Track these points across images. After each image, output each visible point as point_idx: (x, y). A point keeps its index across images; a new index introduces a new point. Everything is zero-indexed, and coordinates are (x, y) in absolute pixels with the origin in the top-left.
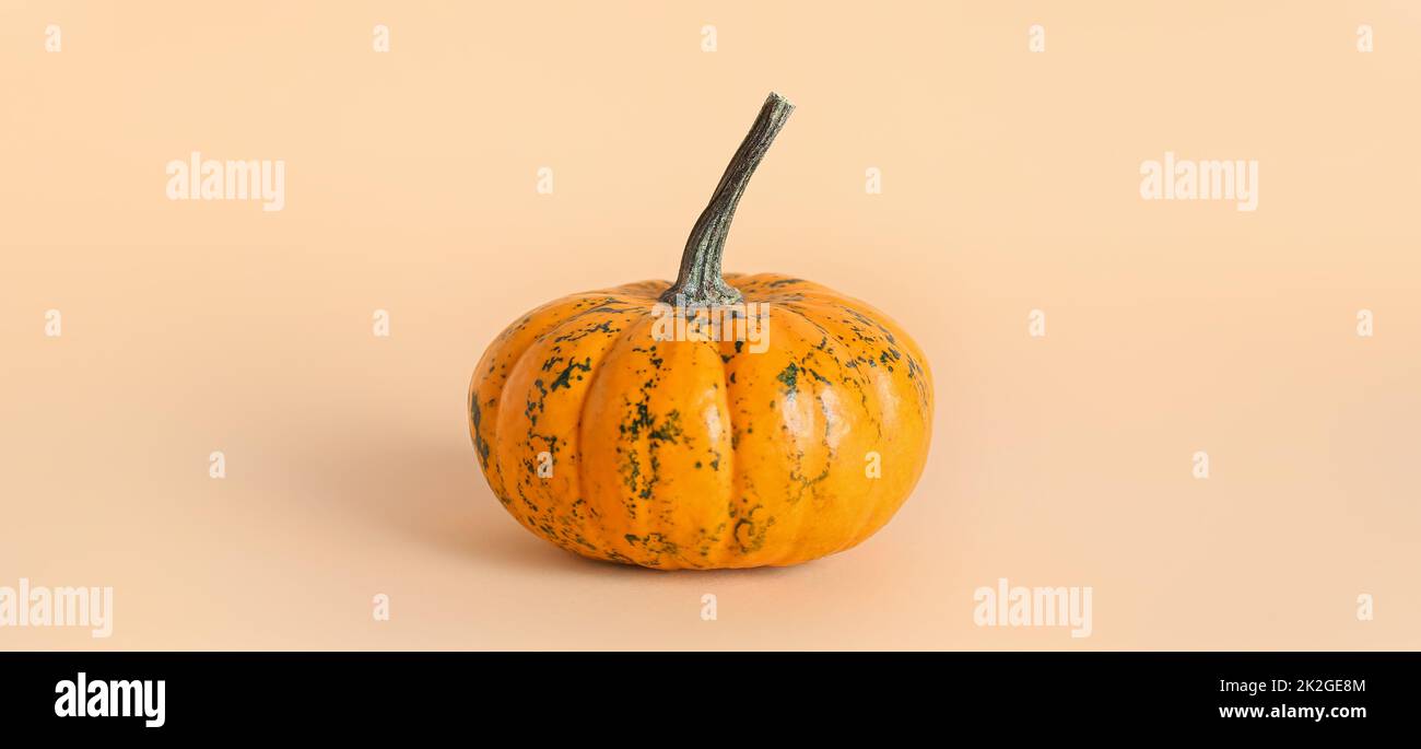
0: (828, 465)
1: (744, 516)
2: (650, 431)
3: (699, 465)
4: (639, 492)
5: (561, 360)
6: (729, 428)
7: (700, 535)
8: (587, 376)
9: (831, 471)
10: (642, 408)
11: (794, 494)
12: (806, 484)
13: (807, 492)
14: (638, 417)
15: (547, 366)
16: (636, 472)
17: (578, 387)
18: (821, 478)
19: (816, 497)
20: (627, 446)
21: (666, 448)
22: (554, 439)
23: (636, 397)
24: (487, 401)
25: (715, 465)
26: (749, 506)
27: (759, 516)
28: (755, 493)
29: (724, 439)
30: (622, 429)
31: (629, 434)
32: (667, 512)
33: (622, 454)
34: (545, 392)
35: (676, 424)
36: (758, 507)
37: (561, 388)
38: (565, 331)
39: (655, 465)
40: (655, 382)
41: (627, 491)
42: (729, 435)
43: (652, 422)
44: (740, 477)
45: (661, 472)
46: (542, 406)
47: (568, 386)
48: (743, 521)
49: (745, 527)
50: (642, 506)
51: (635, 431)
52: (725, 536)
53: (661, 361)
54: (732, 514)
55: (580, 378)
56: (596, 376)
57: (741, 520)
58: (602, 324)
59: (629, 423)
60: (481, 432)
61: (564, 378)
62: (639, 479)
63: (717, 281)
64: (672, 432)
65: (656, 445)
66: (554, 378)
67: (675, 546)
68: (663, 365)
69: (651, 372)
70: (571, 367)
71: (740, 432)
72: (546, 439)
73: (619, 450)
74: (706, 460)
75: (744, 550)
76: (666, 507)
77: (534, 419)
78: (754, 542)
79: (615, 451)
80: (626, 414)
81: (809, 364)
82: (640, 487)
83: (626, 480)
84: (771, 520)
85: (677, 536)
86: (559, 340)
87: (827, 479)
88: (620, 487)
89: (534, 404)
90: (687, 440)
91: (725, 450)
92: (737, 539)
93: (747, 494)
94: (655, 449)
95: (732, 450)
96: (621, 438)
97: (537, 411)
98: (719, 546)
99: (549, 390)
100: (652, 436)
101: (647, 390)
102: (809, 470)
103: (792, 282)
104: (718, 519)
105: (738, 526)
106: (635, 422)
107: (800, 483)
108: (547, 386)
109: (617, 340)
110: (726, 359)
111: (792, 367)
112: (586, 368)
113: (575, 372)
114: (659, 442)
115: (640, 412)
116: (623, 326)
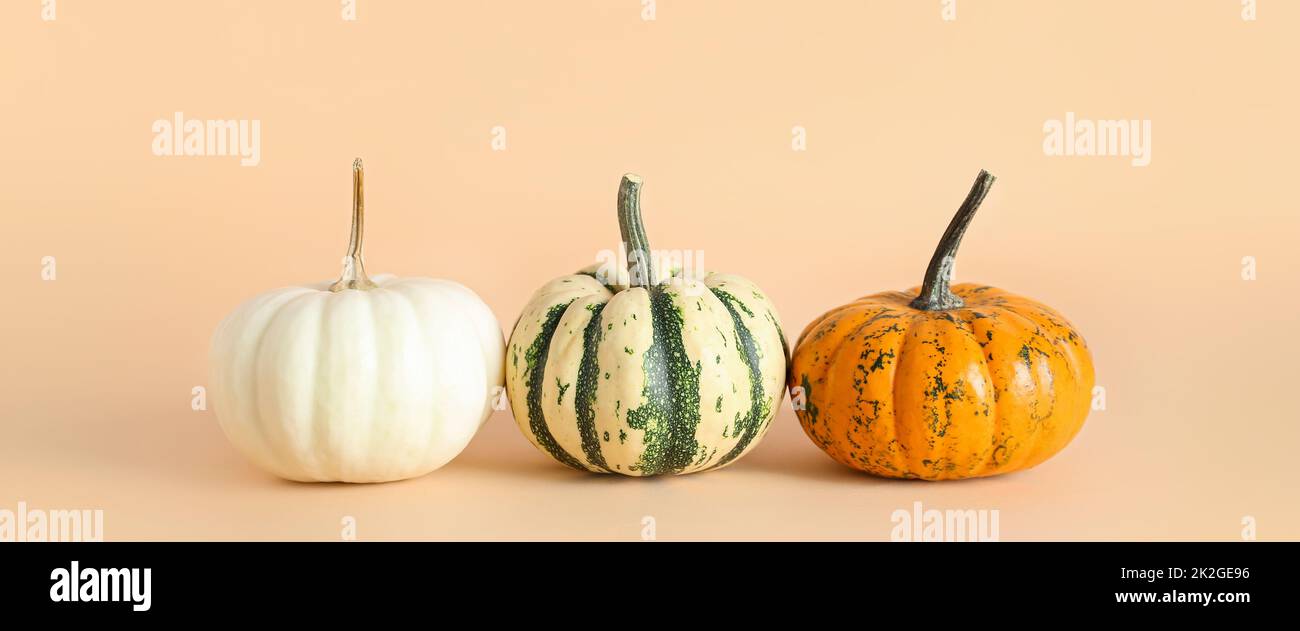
0: (1052, 408)
1: (1002, 444)
2: (945, 394)
3: (976, 413)
4: (937, 433)
5: (873, 351)
6: (992, 388)
7: (973, 457)
8: (894, 361)
9: (1054, 411)
10: (938, 380)
11: (1032, 428)
12: (1039, 421)
13: (1039, 425)
14: (936, 386)
15: (864, 355)
16: (936, 420)
17: (890, 368)
18: (1048, 417)
19: (1044, 427)
20: (931, 404)
21: (956, 404)
22: (877, 403)
23: (933, 373)
24: (817, 379)
25: (986, 412)
26: (1005, 437)
27: (1011, 443)
28: (1009, 429)
29: (990, 396)
30: (927, 394)
31: (931, 397)
32: (955, 444)
33: (927, 410)
34: (867, 373)
35: (961, 388)
36: (1011, 437)
37: (878, 370)
38: (868, 331)
39: (948, 415)
40: (943, 362)
41: (930, 433)
42: (993, 393)
43: (946, 388)
44: (1000, 419)
45: (952, 420)
46: (866, 382)
47: (883, 368)
48: (1001, 447)
49: (1002, 450)
50: (939, 441)
51: (935, 395)
52: (987, 458)
53: (943, 348)
54: (994, 443)
55: (889, 362)
56: (900, 361)
57: (999, 446)
58: (892, 325)
59: (931, 390)
60: (811, 400)
61: (878, 364)
62: (938, 425)
63: (949, 293)
64: (959, 394)
65: (949, 403)
66: (872, 363)
67: (954, 465)
68: (946, 351)
69: (939, 357)
70: (882, 356)
71: (1000, 391)
72: (871, 403)
73: (925, 407)
74: (981, 409)
75: (997, 464)
76: (955, 441)
77: (861, 390)
78: (1005, 459)
79: (922, 408)
80: (928, 384)
81: (1034, 345)
82: (938, 430)
83: (930, 425)
84: (1018, 445)
85: (958, 459)
86: (866, 338)
87: (1051, 417)
88: (925, 430)
89: (860, 381)
90: (969, 398)
91: (991, 402)
92: (994, 458)
93: (1004, 430)
94: (949, 405)
95: (994, 403)
96: (926, 399)
97: (862, 385)
98: (982, 463)
99: (870, 372)
100: (946, 397)
101: (939, 368)
102: (1042, 412)
103: (986, 288)
104: (985, 447)
105: (997, 450)
106: (935, 389)
107: (1036, 421)
108: (867, 369)
109: (906, 336)
110: (983, 345)
111: (1025, 348)
112: (891, 356)
113: (885, 359)
114: (951, 400)
115: (937, 382)
116: (906, 327)
